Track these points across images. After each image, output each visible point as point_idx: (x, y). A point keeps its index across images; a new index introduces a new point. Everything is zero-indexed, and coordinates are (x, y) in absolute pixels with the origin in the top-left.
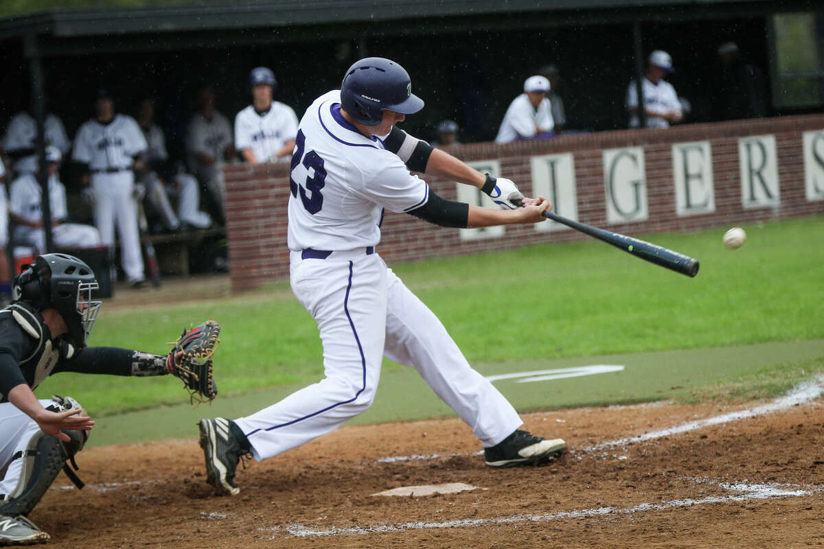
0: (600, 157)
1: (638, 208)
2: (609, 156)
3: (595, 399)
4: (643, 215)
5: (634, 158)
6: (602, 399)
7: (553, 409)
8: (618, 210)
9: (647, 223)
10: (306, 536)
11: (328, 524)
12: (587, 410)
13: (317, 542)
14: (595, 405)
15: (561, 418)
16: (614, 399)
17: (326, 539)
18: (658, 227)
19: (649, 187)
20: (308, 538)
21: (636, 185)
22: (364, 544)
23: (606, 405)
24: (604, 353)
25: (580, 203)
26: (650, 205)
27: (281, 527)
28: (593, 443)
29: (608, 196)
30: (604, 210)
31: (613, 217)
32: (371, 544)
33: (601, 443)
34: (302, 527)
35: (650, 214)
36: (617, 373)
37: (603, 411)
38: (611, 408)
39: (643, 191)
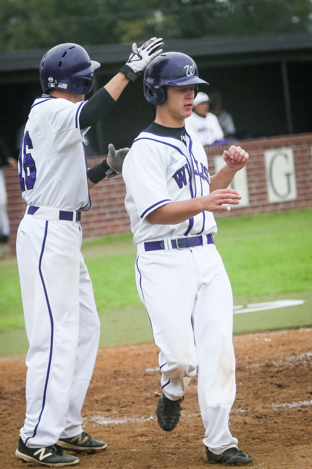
0: (263, 156)
1: (289, 191)
2: (269, 155)
3: (289, 324)
4: (293, 196)
5: (286, 156)
6: (295, 324)
7: (261, 331)
8: (276, 192)
9: (296, 201)
10: (108, 424)
11: (122, 415)
12: (285, 332)
13: (116, 428)
14: (289, 328)
15: (268, 337)
16: (302, 324)
17: (122, 426)
18: (303, 204)
19: (297, 176)
20: (109, 426)
21: (288, 175)
22: (149, 429)
23: (297, 328)
24: (285, 292)
25: (250, 189)
26: (298, 189)
27: (88, 418)
28: (294, 354)
29: (268, 184)
30: (265, 193)
31: (272, 198)
32: (154, 429)
33: (300, 355)
34: (103, 418)
35: (298, 195)
36: (300, 306)
37: (296, 333)
38: (301, 330)
39: (293, 179)
